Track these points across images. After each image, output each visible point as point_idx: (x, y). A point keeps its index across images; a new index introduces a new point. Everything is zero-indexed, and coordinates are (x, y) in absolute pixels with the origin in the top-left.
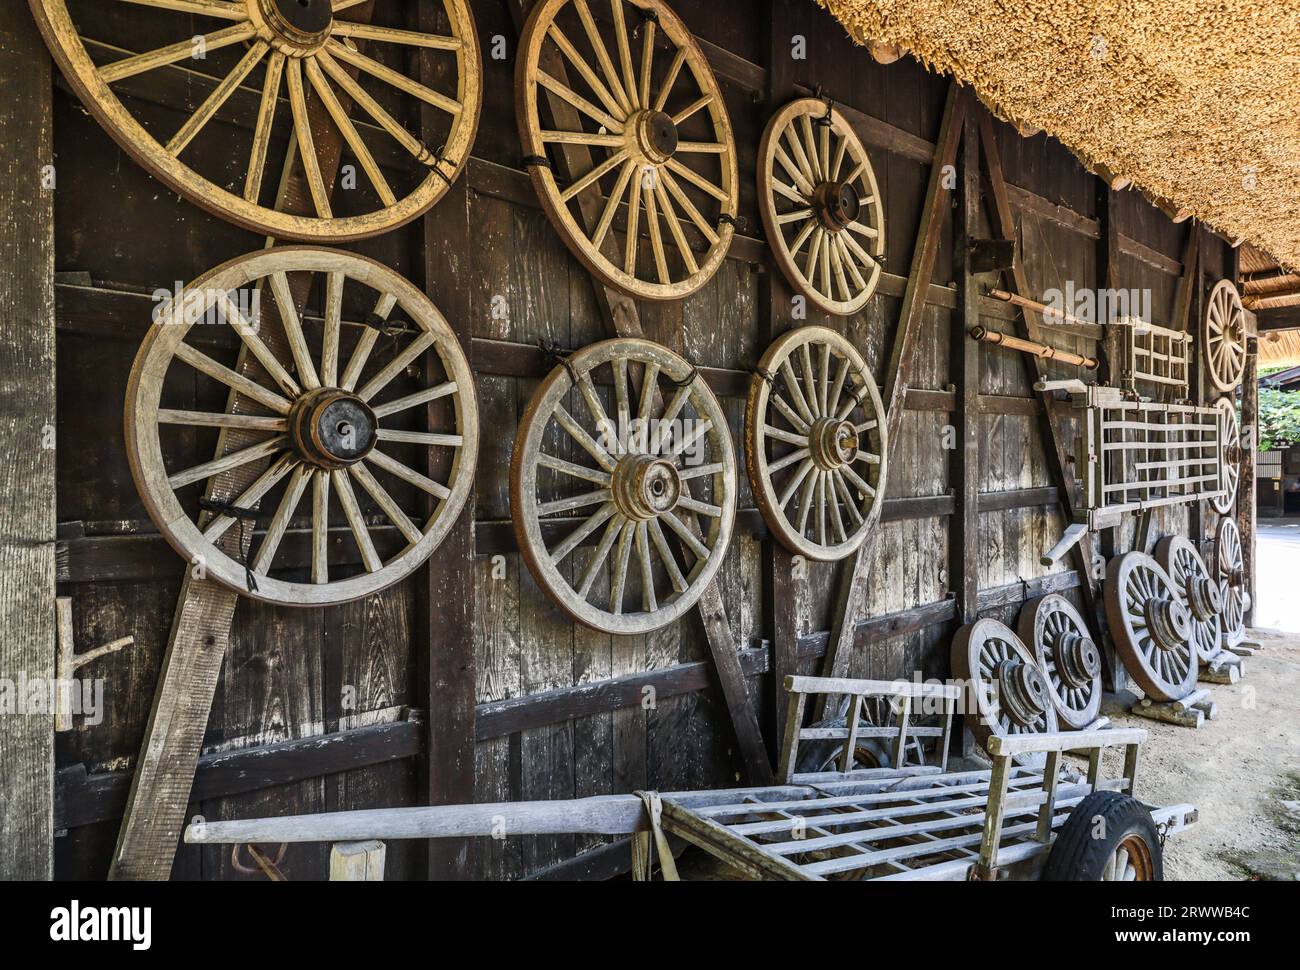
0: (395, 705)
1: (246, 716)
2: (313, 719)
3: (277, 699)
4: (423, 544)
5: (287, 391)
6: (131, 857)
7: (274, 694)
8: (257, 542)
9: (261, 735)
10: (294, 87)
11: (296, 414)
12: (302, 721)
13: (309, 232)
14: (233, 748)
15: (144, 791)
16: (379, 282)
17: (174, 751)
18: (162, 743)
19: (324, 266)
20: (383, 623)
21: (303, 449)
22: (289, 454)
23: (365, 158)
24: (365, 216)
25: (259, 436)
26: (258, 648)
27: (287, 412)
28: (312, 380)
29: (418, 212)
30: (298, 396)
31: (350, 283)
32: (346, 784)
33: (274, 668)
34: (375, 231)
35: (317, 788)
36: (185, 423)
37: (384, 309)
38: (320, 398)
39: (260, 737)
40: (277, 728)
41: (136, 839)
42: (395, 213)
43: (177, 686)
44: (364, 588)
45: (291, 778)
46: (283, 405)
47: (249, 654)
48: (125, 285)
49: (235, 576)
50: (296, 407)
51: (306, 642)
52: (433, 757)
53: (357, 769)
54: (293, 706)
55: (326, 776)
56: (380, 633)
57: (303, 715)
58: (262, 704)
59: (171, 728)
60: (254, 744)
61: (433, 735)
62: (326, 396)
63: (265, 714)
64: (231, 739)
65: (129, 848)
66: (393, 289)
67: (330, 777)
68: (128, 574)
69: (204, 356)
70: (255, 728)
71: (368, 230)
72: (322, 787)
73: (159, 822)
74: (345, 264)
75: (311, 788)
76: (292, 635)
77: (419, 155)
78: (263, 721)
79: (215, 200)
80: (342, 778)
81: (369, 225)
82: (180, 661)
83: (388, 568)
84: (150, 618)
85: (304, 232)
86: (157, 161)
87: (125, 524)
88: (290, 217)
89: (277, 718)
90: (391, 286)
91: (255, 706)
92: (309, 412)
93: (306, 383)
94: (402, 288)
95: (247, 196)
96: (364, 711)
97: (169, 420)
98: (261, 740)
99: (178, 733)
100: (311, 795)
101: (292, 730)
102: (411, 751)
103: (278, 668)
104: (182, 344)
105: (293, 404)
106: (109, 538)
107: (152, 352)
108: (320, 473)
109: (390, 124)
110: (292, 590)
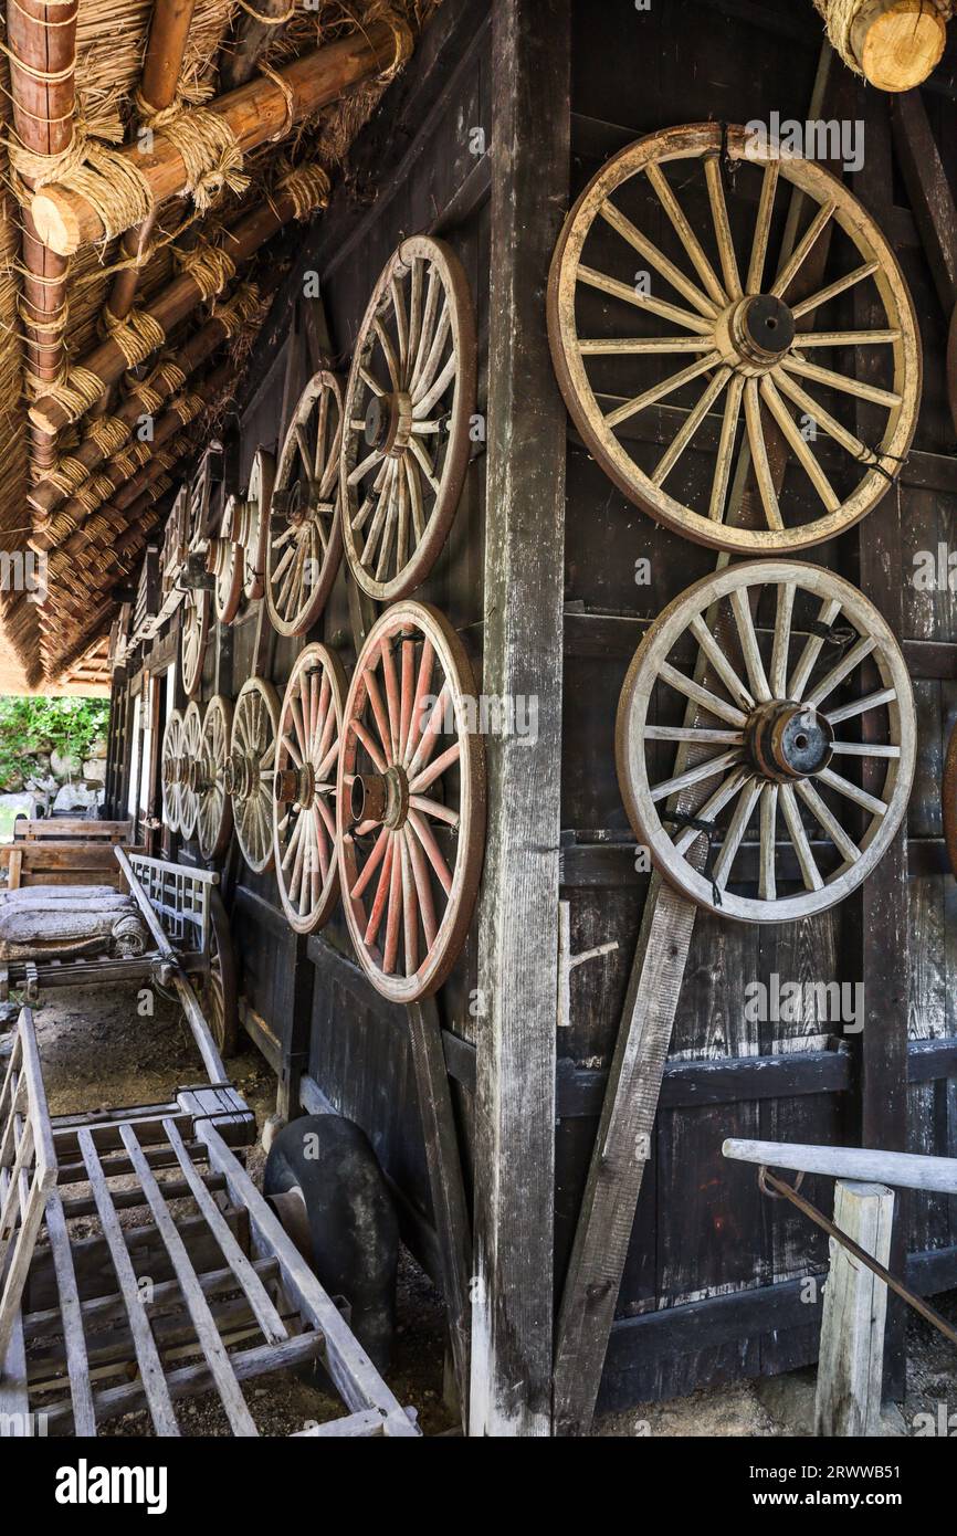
0: (822, 1033)
1: (693, 1028)
2: (749, 1039)
3: (719, 1015)
4: (861, 863)
5: (742, 704)
6: (612, 1155)
7: (717, 1009)
8: (714, 856)
9: (705, 1049)
10: (751, 406)
11: (754, 727)
12: (740, 1040)
13: (766, 546)
14: (683, 1060)
15: (623, 1092)
16: (827, 590)
17: (645, 1057)
18: (636, 1047)
19: (779, 577)
20: (812, 943)
21: (762, 763)
22: (744, 767)
23: (812, 465)
24: (813, 524)
25: (718, 750)
26: (704, 959)
27: (743, 726)
28: (765, 694)
29: (862, 513)
30: (753, 710)
31: (801, 593)
32: (778, 1110)
33: (717, 982)
34: (823, 537)
35: (752, 1110)
36: (664, 738)
37: (828, 617)
38: (778, 711)
39: (704, 1052)
40: (718, 1044)
41: (616, 1138)
42: (841, 516)
43: (648, 992)
44: (808, 907)
45: (734, 1098)
46: (740, 718)
47: (696, 967)
48: (606, 609)
49: (700, 889)
50: (753, 721)
51: (744, 958)
52: (865, 1095)
53: (787, 1097)
54: (733, 1023)
55: (761, 1101)
56: (810, 955)
57: (741, 1033)
58: (706, 1018)
59: (643, 1034)
60: (700, 1058)
61: (866, 1071)
62: (783, 709)
63: (708, 1028)
64: (681, 1049)
65: (610, 1146)
66: (840, 596)
67: (764, 1101)
68: (606, 881)
69: (679, 674)
70: (700, 1043)
71: (816, 537)
72: (757, 1111)
73: (634, 1125)
74: (797, 574)
75: (747, 1111)
76: (732, 951)
77: (861, 455)
78: (707, 1035)
79: (689, 524)
80: (774, 1105)
81: (817, 532)
82: (651, 969)
83: (829, 887)
84: (618, 924)
85: (760, 546)
86: (646, 494)
87: (601, 833)
88: (749, 532)
89: (718, 1034)
90: (837, 592)
91: (701, 1020)
92: (770, 726)
93: (759, 696)
94: (847, 594)
95: (714, 517)
96: (795, 1036)
97: (652, 736)
98: (705, 1054)
99: (649, 1039)
100: (748, 1117)
101: (732, 1047)
102: (840, 1085)
103: (720, 982)
104: (664, 663)
105: (749, 718)
106: (593, 846)
107: (643, 672)
108: (770, 786)
109: (835, 428)
110: (746, 906)
